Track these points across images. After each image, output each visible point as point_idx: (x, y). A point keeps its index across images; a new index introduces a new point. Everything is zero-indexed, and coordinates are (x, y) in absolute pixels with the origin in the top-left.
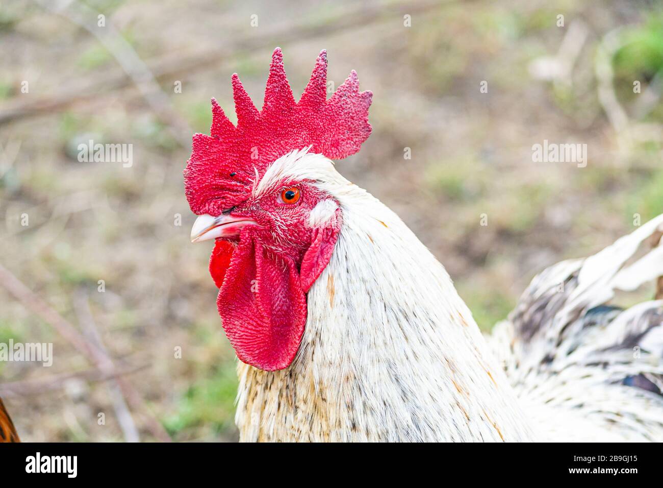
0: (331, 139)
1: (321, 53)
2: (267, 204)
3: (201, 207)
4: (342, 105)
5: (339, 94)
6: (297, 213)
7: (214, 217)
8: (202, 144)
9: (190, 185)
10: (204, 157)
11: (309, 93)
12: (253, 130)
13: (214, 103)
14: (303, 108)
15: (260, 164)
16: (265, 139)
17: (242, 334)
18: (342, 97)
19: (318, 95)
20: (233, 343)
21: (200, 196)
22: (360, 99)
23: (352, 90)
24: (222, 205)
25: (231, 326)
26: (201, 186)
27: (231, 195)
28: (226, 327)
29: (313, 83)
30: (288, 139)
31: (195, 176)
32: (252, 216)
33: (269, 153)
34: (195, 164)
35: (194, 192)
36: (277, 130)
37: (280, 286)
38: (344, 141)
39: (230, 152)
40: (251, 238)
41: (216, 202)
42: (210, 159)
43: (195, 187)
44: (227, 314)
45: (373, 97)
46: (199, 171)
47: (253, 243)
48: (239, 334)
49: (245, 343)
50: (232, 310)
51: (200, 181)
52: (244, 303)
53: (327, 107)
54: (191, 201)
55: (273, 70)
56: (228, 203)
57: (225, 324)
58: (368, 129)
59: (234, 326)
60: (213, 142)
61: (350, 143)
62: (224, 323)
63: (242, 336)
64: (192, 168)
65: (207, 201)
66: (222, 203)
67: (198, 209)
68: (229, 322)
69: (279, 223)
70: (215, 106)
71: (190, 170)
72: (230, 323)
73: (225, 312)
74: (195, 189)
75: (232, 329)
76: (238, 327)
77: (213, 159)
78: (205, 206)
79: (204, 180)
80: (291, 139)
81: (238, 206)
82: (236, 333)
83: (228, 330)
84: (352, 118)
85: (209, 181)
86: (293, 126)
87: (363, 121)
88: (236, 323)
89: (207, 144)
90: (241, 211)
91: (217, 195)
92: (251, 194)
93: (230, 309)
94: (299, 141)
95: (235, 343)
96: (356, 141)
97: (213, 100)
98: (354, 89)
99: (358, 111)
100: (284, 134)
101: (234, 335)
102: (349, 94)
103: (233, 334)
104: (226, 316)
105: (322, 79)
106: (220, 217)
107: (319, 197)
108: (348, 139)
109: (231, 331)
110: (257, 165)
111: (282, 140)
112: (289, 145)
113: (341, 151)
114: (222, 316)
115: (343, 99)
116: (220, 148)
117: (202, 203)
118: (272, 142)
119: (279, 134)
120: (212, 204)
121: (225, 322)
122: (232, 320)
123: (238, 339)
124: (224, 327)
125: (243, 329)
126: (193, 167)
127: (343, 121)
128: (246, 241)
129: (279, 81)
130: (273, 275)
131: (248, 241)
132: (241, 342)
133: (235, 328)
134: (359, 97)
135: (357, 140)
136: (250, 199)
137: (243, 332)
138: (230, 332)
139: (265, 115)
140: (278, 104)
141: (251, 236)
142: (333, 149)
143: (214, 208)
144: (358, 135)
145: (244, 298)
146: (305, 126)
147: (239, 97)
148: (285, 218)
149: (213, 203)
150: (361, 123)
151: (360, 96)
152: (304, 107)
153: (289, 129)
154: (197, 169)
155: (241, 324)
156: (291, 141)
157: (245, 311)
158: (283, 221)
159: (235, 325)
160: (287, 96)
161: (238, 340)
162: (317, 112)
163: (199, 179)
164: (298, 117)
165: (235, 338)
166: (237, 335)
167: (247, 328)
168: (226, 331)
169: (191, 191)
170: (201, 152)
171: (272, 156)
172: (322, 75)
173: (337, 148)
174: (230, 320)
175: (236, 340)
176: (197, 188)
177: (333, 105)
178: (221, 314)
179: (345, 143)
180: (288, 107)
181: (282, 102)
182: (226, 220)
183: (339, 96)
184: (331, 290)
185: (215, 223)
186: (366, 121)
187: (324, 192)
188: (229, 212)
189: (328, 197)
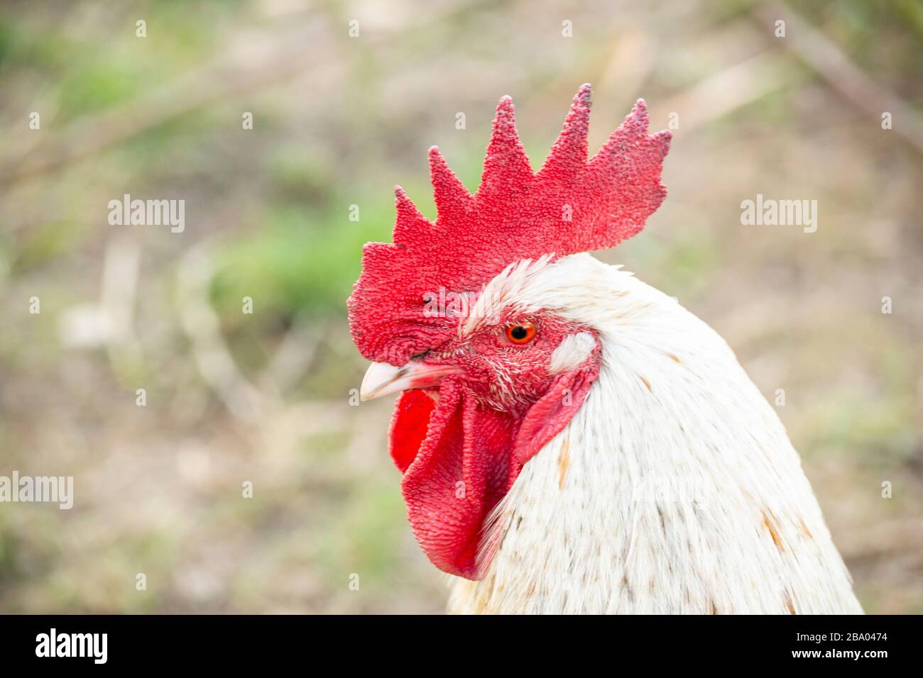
0: (592, 224)
1: (581, 91)
2: (484, 343)
3: (376, 353)
4: (616, 167)
5: (611, 148)
6: (530, 356)
7: (397, 368)
8: (378, 260)
9: (358, 322)
10: (381, 279)
11: (559, 158)
12: (463, 227)
13: (399, 194)
14: (547, 184)
15: (474, 278)
16: (483, 240)
17: (439, 532)
18: (615, 153)
19: (572, 160)
20: (425, 546)
21: (374, 337)
22: (649, 149)
23: (635, 137)
24: (410, 349)
25: (420, 519)
26: (376, 323)
27: (424, 332)
28: (413, 520)
29: (566, 142)
30: (520, 235)
31: (366, 310)
32: (459, 363)
33: (488, 260)
34: (366, 291)
35: (365, 331)
36: (502, 222)
37: (503, 451)
38: (615, 221)
39: (423, 266)
40: (458, 391)
41: (400, 345)
42: (391, 282)
43: (366, 325)
44: (416, 500)
45: (672, 140)
46: (373, 301)
47: (462, 397)
48: (435, 532)
49: (443, 545)
50: (424, 493)
51: (375, 316)
52: (443, 483)
53: (587, 175)
54: (360, 343)
55: (497, 133)
56: (419, 347)
57: (413, 514)
58: (660, 194)
59: (426, 520)
60: (397, 254)
61: (627, 222)
62: (411, 514)
63: (438, 535)
64: (361, 297)
65: (386, 342)
66: (410, 346)
67: (371, 354)
68: (418, 512)
69: (502, 373)
70: (401, 201)
71: (358, 301)
72: (420, 514)
73: (413, 496)
74: (366, 328)
75: (422, 523)
76: (433, 521)
77: (396, 280)
78: (382, 350)
79: (380, 314)
80: (524, 237)
81: (435, 350)
82: (428, 530)
83: (417, 526)
84: (632, 183)
85: (389, 316)
86: (529, 214)
87: (652, 183)
88: (430, 514)
89: (387, 259)
90: (441, 356)
91: (401, 333)
92: (456, 331)
93: (422, 492)
94: (538, 238)
95: (427, 547)
96: (637, 218)
97: (397, 191)
98: (640, 135)
99: (643, 170)
100: (513, 227)
101: (426, 534)
102: (629, 144)
103: (425, 532)
104: (415, 503)
105: (581, 134)
106: (407, 366)
107: (566, 330)
108: (624, 216)
109: (422, 527)
110: (468, 279)
111: (509, 236)
112: (521, 246)
113: (609, 237)
114: (409, 502)
115: (616, 156)
116: (408, 261)
117: (377, 346)
118: (493, 243)
119: (505, 227)
120: (394, 348)
121: (412, 511)
122: (423, 509)
123: (434, 540)
124: (410, 520)
125: (440, 525)
126: (363, 295)
127: (615, 192)
128: (451, 398)
129: (507, 150)
130: (492, 434)
131: (454, 397)
132: (437, 545)
133: (428, 523)
134: (647, 146)
135: (639, 214)
136: (455, 339)
137: (441, 529)
138: (418, 529)
139: (482, 203)
140: (503, 184)
141: (459, 388)
142: (596, 237)
143: (396, 354)
144: (641, 207)
145: (445, 476)
146: (549, 213)
147: (441, 183)
148: (511, 364)
149: (396, 347)
150: (647, 187)
151: (649, 143)
152: (549, 181)
153: (522, 219)
154: (369, 299)
155: (439, 516)
156: (524, 239)
157: (445, 496)
158: (507, 369)
159: (427, 517)
160: (519, 171)
161: (432, 542)
162: (570, 187)
163: (372, 312)
164: (537, 200)
165: (427, 539)
166: (430, 533)
167: (447, 523)
168: (414, 527)
169: (360, 330)
170: (377, 271)
171: (492, 265)
172: (581, 128)
173: (604, 235)
174: (420, 509)
175: (428, 542)
176: (369, 325)
177: (598, 170)
178: (408, 499)
179: (617, 224)
180: (521, 187)
181: (511, 180)
182: (417, 370)
183: (610, 152)
184: (563, 463)
185: (400, 375)
186: (656, 182)
187: (573, 322)
188: (423, 356)
189: (581, 329)
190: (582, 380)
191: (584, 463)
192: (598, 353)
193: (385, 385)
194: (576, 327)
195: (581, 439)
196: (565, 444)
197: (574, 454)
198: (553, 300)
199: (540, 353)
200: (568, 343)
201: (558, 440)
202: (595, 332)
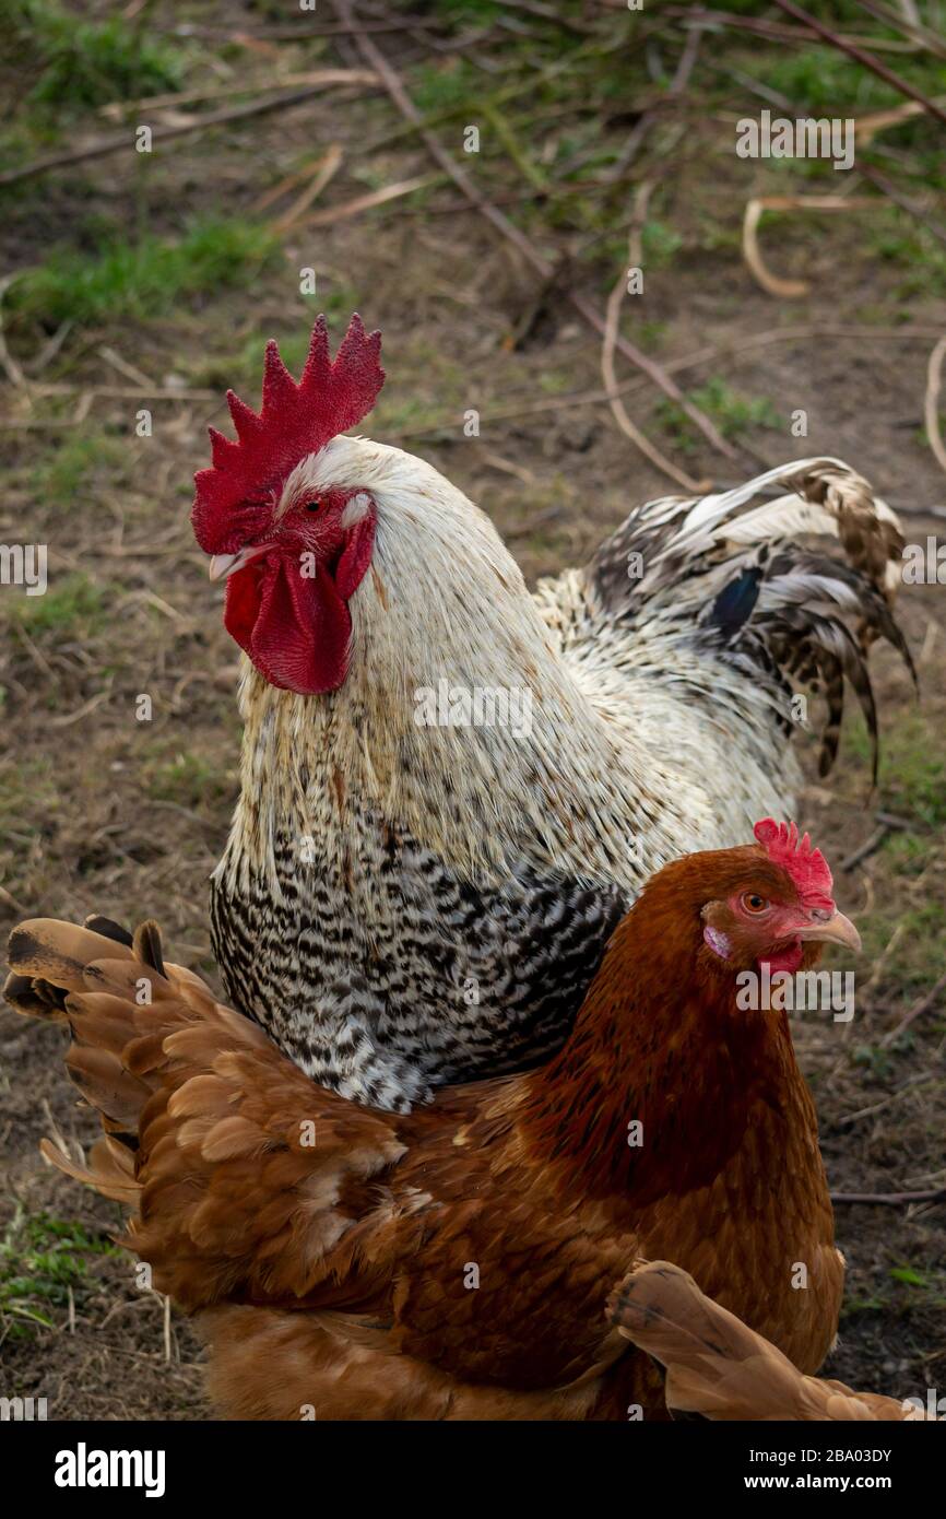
0: (343, 413)
2: (292, 521)
3: (214, 549)
4: (350, 367)
5: (344, 355)
6: (326, 521)
7: (231, 555)
9: (201, 530)
10: (211, 496)
11: (313, 373)
13: (211, 431)
14: (309, 394)
16: (273, 446)
18: (348, 357)
19: (321, 371)
21: (214, 538)
22: (368, 348)
23: (358, 342)
24: (240, 540)
26: (213, 529)
27: (248, 525)
29: (315, 360)
30: (300, 436)
31: (205, 521)
32: (277, 540)
33: (280, 461)
34: (203, 507)
36: (284, 430)
38: (357, 405)
40: (280, 560)
41: (233, 539)
43: (207, 532)
44: (266, 649)
45: (382, 336)
46: (208, 513)
47: (282, 563)
48: (286, 667)
53: (333, 379)
56: (247, 536)
58: (382, 377)
60: (217, 474)
64: (200, 513)
66: (241, 538)
69: (309, 539)
73: (262, 646)
74: (208, 534)
75: (276, 664)
76: (283, 660)
77: (222, 493)
80: (302, 436)
81: (259, 535)
84: (363, 375)
86: (302, 419)
87: (375, 370)
88: (279, 655)
89: (212, 480)
92: (272, 518)
93: (268, 642)
94: (312, 435)
96: (370, 398)
97: (209, 429)
98: (360, 339)
99: (367, 363)
102: (355, 348)
103: (279, 669)
106: (240, 552)
107: (348, 495)
108: (362, 400)
112: (302, 444)
113: (355, 418)
115: (348, 359)
116: (226, 477)
119: (288, 433)
120: (229, 542)
125: (289, 661)
126: (201, 511)
127: (354, 385)
129: (278, 378)
134: (367, 346)
136: (272, 524)
137: (290, 664)
139: (268, 420)
140: (281, 403)
141: (280, 557)
142: (346, 420)
144: (371, 389)
146: (316, 414)
147: (239, 416)
148: (314, 530)
149: (231, 541)
150: (373, 374)
151: (367, 343)
152: (310, 392)
154: (206, 512)
156: (302, 438)
158: (313, 535)
162: (325, 391)
163: (210, 521)
164: (304, 407)
171: (284, 463)
172: (323, 347)
176: (209, 531)
177: (339, 373)
180: (292, 401)
181: (285, 398)
182: (248, 553)
183: (344, 357)
184: (380, 590)
185: (236, 560)
186: (377, 369)
187: (352, 489)
188: (251, 543)
189: (358, 492)
190: (368, 527)
191: (395, 586)
192: (373, 507)
193: (227, 570)
194: (355, 491)
195: (385, 569)
196: (375, 576)
197: (385, 581)
198: (338, 477)
199: (333, 518)
200: (351, 505)
201: (369, 576)
202: (367, 491)
